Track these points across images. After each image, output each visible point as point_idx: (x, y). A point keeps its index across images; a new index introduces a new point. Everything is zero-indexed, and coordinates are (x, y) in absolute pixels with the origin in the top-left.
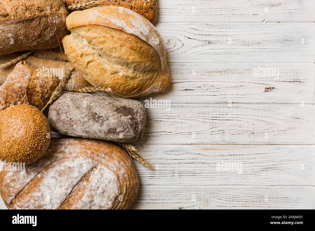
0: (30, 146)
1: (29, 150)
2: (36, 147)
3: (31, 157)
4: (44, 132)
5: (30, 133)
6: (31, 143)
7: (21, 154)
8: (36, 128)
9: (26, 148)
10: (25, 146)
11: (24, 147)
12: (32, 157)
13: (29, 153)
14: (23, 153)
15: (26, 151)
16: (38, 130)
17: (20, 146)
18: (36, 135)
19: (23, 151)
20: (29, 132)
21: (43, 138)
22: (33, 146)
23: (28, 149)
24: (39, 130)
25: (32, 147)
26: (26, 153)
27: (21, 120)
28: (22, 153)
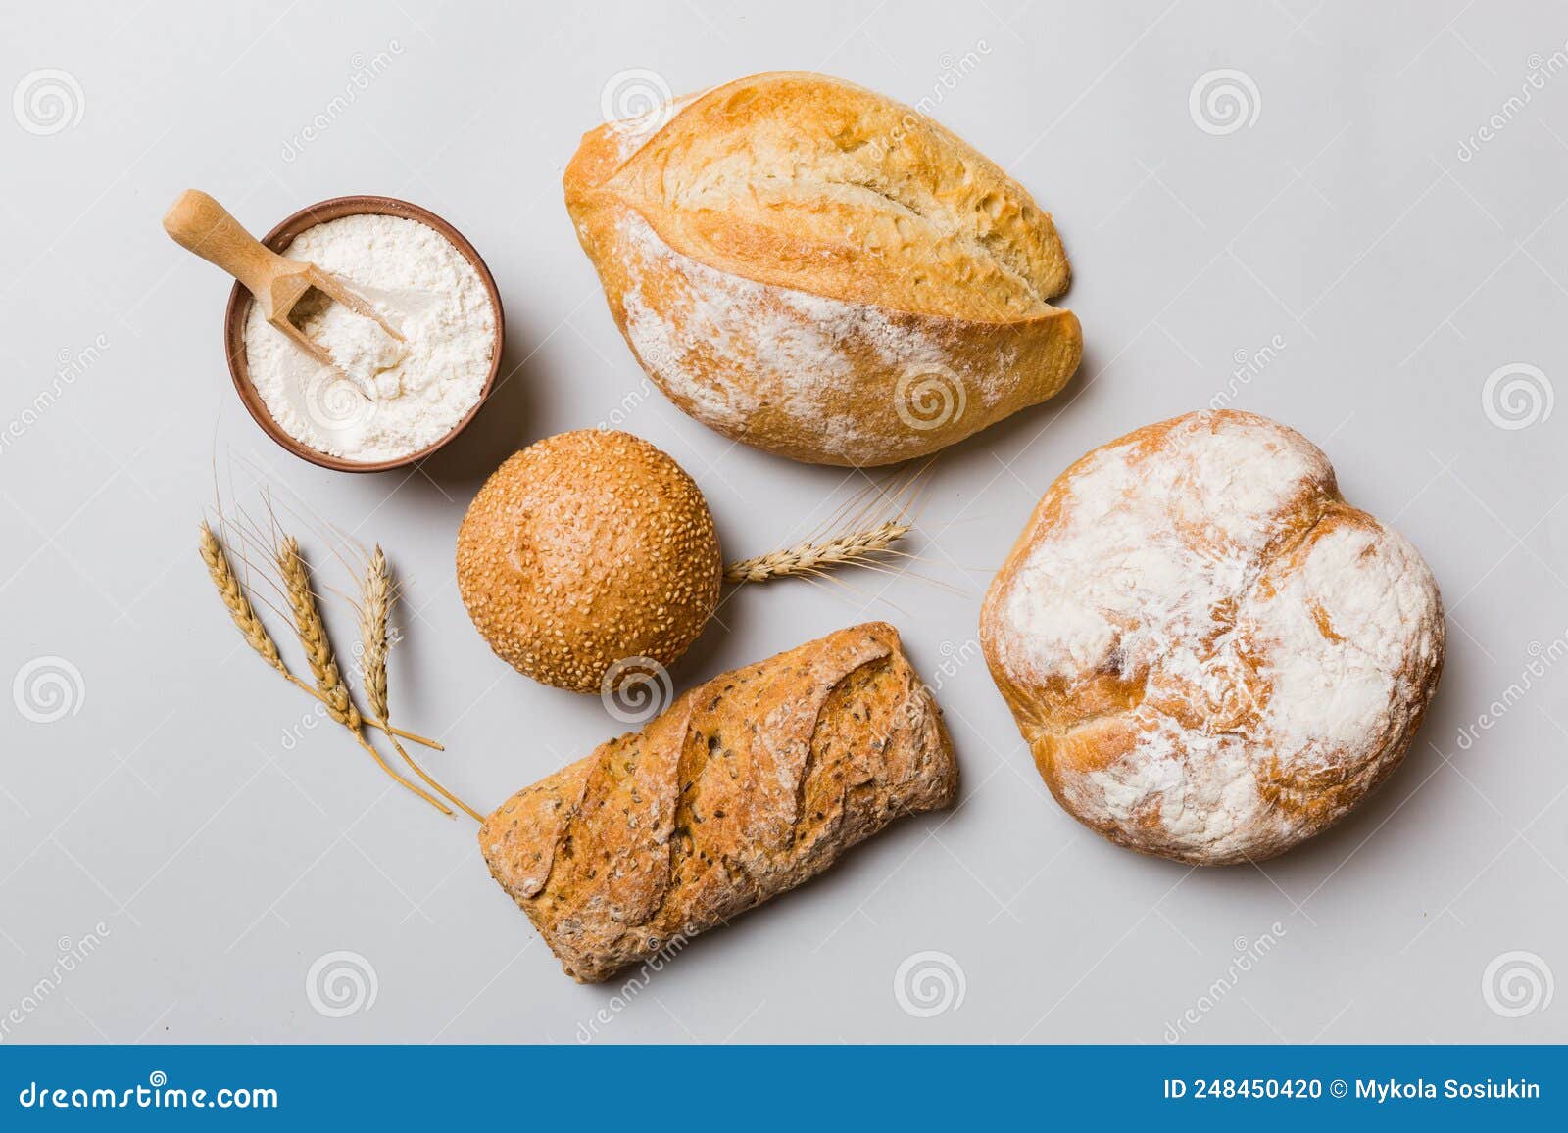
0: (668, 595)
1: (663, 614)
2: (688, 599)
3: (668, 643)
4: (706, 534)
5: (662, 542)
6: (670, 585)
7: (636, 634)
8: (681, 518)
9: (653, 607)
10: (649, 598)
11: (647, 605)
12: (672, 645)
13: (663, 627)
14: (643, 629)
15: (655, 620)
16: (689, 525)
17: (632, 601)
18: (684, 548)
19: (640, 621)
20: (658, 539)
21: (708, 561)
22: (676, 595)
23: (661, 611)
24: (691, 528)
25: (673, 600)
26: (655, 629)
27: (616, 490)
28: (639, 631)
